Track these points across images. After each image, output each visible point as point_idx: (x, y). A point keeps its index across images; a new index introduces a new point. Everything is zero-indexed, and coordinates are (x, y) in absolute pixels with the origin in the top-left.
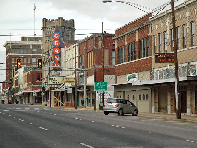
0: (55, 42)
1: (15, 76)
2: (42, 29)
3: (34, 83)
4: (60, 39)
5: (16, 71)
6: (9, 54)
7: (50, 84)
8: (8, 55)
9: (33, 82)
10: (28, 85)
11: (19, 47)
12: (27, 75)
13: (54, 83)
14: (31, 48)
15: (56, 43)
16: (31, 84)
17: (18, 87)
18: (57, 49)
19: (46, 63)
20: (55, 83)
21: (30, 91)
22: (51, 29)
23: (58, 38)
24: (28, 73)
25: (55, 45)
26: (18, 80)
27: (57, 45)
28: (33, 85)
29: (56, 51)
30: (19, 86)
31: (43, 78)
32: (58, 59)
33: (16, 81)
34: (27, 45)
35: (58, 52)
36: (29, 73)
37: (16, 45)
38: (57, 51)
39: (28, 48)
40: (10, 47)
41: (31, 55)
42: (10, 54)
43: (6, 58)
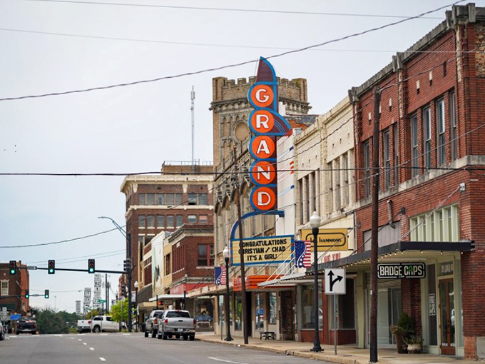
0: (258, 117)
1: (145, 257)
2: (210, 109)
3: (191, 272)
4: (275, 108)
5: (145, 245)
6: (131, 207)
7: (242, 264)
8: (129, 209)
9: (186, 269)
10: (174, 278)
11: (155, 190)
12: (173, 252)
13: (258, 261)
14: (185, 191)
15: (263, 122)
16: (181, 275)
17: (151, 286)
18: (263, 143)
19: (224, 205)
20: (260, 258)
21: (178, 293)
22: (237, 106)
23: (268, 104)
24: (174, 247)
25: (258, 126)
26: (150, 266)
27: (266, 126)
28: (188, 276)
29: (262, 147)
30: (153, 283)
31: (215, 253)
32: (267, 176)
33: (146, 269)
34: (173, 185)
35: (268, 152)
36: (178, 245)
37: (147, 185)
38: (265, 148)
39: (178, 190)
40: (135, 190)
41: (185, 207)
42: (135, 207)
43: (126, 217)
